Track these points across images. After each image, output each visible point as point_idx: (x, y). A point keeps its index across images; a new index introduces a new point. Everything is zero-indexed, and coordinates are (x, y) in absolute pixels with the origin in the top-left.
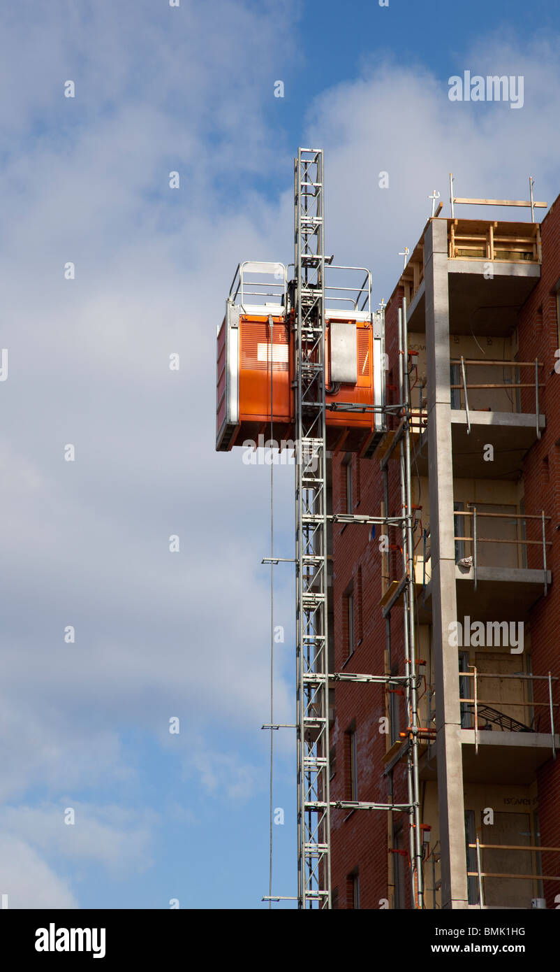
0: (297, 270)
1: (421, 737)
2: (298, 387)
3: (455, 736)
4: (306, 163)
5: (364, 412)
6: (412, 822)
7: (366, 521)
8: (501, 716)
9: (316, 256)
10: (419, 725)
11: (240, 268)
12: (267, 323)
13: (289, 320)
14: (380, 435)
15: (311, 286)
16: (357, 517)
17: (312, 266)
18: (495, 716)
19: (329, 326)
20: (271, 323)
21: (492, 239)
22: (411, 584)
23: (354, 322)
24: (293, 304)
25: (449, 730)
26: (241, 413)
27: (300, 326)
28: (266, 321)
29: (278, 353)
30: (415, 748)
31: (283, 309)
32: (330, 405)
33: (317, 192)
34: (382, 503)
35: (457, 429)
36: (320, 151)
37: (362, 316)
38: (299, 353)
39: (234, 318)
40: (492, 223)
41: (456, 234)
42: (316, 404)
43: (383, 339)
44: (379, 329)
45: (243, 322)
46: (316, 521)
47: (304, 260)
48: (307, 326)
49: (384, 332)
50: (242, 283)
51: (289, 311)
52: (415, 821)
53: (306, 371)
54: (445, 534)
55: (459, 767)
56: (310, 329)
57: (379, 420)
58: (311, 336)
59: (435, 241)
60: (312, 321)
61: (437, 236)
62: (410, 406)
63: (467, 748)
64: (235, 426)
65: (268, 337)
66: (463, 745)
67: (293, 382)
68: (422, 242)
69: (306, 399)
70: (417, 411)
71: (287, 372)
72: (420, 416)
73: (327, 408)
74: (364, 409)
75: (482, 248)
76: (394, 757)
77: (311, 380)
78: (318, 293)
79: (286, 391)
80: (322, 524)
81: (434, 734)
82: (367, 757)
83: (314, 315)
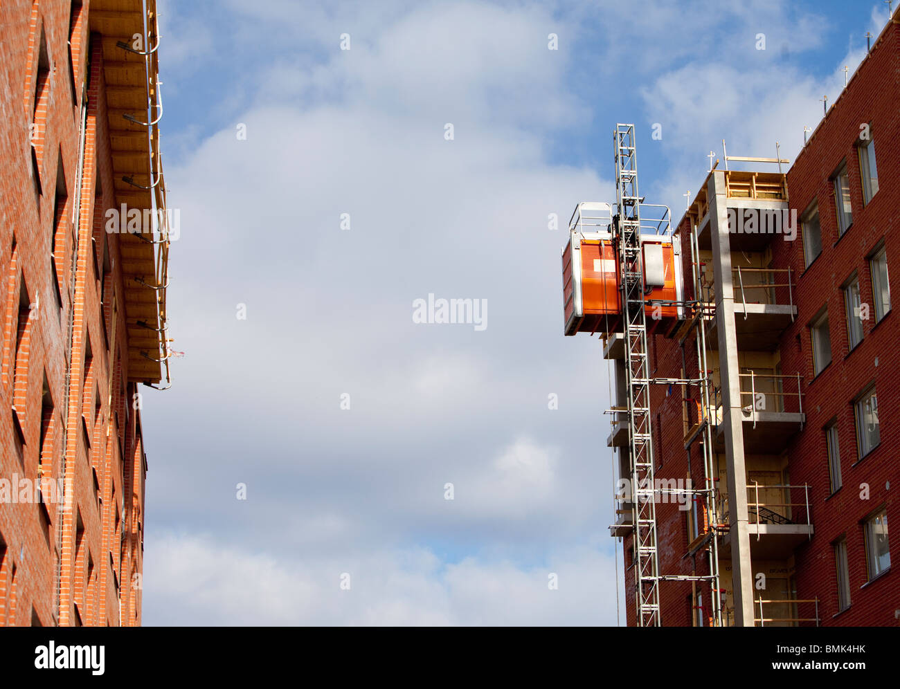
0: (619, 208)
1: (718, 531)
2: (624, 289)
3: (745, 529)
4: (621, 134)
5: (670, 306)
6: (713, 588)
7: (675, 382)
8: (773, 514)
9: (632, 198)
10: (717, 523)
11: (579, 207)
12: (600, 245)
13: (615, 243)
14: (681, 322)
15: (630, 219)
16: (669, 380)
17: (629, 205)
18: (769, 514)
19: (643, 246)
20: (603, 244)
21: (755, 185)
22: (709, 426)
23: (660, 243)
24: (617, 232)
25: (740, 525)
26: (584, 309)
27: (623, 246)
28: (598, 243)
29: (609, 266)
30: (715, 538)
31: (610, 235)
32: (647, 301)
33: (630, 154)
34: (682, 370)
35: (739, 316)
36: (631, 125)
37: (666, 239)
38: (623, 266)
39: (576, 242)
40: (754, 174)
41: (730, 181)
42: (638, 301)
43: (680, 254)
44: (677, 248)
45: (582, 244)
46: (642, 383)
47: (624, 200)
48: (628, 246)
49: (681, 250)
50: (581, 217)
51: (614, 236)
52: (717, 588)
53: (628, 278)
54: (734, 390)
55: (747, 550)
56: (630, 249)
57: (680, 311)
58: (631, 253)
59: (717, 187)
60: (631, 243)
61: (719, 183)
62: (702, 301)
63: (753, 537)
64: (580, 318)
65: (601, 255)
66: (750, 534)
67: (620, 286)
68: (705, 186)
69: (630, 298)
70: (706, 305)
71: (615, 280)
72: (709, 308)
73: (645, 303)
74: (671, 304)
75: (747, 191)
76: (698, 544)
77: (633, 284)
78: (636, 224)
79: (614, 292)
80: (646, 385)
81: (728, 528)
82: (668, 545)
83: (633, 240)
